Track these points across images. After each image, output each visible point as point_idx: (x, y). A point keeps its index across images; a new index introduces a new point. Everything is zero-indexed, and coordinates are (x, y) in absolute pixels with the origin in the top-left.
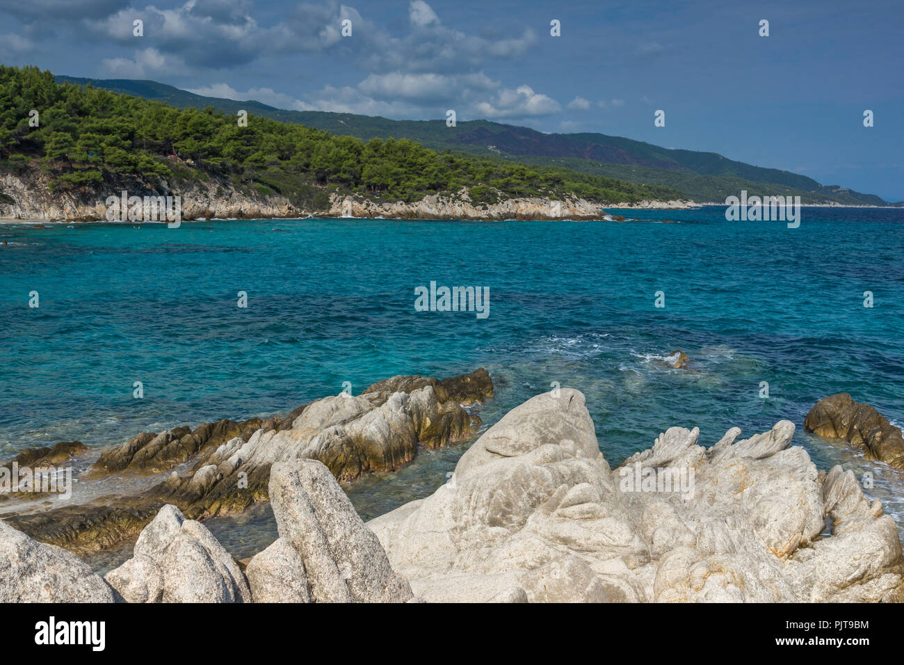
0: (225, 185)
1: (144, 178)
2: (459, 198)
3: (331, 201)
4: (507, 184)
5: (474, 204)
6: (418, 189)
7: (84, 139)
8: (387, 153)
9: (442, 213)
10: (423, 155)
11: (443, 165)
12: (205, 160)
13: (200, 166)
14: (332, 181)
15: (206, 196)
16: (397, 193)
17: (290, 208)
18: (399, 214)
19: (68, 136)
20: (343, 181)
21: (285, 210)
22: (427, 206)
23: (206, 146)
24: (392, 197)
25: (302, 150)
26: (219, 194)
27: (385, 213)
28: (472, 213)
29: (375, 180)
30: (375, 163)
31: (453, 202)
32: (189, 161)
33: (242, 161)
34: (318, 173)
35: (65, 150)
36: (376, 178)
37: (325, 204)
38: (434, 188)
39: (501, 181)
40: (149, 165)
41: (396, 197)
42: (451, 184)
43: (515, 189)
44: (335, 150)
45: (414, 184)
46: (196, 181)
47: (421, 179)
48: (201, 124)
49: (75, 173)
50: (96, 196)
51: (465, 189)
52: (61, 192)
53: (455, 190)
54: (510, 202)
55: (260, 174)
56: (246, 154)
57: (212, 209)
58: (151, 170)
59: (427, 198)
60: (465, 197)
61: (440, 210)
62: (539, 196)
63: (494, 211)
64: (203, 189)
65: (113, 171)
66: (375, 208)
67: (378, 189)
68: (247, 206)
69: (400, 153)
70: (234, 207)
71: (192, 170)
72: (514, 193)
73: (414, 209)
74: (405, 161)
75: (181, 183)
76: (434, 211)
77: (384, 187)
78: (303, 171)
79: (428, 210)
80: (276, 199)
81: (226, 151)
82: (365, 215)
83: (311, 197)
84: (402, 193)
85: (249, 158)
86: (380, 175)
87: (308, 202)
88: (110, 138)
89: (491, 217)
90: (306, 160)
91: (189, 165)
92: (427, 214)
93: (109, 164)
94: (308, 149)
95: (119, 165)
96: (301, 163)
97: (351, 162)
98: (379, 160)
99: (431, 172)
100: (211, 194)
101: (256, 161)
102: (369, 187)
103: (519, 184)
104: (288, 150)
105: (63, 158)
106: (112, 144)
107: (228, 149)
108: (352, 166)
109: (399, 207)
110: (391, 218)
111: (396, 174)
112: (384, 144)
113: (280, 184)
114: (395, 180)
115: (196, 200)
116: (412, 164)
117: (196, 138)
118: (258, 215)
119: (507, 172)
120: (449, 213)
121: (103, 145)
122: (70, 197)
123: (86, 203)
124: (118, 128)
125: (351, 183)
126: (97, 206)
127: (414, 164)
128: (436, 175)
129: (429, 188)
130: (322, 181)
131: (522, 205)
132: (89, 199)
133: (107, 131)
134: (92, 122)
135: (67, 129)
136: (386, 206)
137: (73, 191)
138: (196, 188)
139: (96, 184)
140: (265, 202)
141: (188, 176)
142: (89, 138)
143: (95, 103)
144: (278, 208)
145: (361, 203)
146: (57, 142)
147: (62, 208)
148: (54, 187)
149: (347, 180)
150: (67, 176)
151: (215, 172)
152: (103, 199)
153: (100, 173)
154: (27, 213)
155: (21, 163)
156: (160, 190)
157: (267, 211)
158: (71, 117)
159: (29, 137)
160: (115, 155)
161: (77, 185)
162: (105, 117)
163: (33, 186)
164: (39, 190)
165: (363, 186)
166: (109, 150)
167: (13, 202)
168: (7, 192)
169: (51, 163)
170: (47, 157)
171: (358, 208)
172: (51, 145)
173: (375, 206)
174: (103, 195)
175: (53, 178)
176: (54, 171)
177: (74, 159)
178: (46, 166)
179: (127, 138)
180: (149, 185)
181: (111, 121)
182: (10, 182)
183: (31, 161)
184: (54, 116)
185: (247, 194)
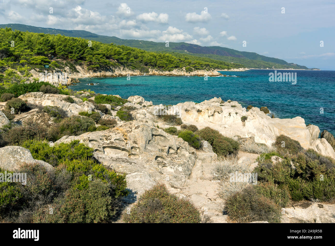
0: (124, 67)
1: (107, 66)
2: (183, 70)
3: (149, 71)
4: (195, 66)
5: (187, 72)
6: (172, 68)
7: (95, 57)
8: (163, 57)
9: (178, 74)
10: (173, 58)
11: (178, 61)
12: (120, 61)
13: (118, 62)
14: (149, 65)
15: (120, 70)
16: (166, 69)
17: (140, 73)
19: (92, 56)
20: (152, 65)
23: (120, 57)
24: (165, 70)
25: (140, 56)
26: (124, 69)
27: (163, 74)
28: (186, 74)
30: (160, 60)
31: (181, 71)
32: (116, 61)
33: (128, 60)
34: (145, 63)
35: (91, 60)
36: (161, 65)
37: (147, 72)
38: (176, 67)
39: (194, 65)
41: (166, 70)
42: (181, 66)
43: (197, 67)
44: (150, 57)
46: (118, 66)
47: (172, 65)
48: (119, 51)
49: (93, 65)
50: (97, 71)
51: (184, 68)
52: (90, 70)
53: (181, 68)
54: (196, 71)
55: (132, 64)
57: (122, 73)
58: (109, 64)
59: (174, 70)
60: (184, 70)
61: (178, 73)
62: (203, 69)
63: (193, 73)
64: (119, 68)
65: (101, 65)
66: (161, 73)
67: (161, 67)
68: (130, 73)
69: (167, 58)
70: (127, 73)
71: (117, 63)
72: (197, 68)
73: (171, 73)
74: (168, 60)
75: (114, 67)
76: (176, 74)
77: (162, 67)
78: (141, 62)
80: (136, 70)
82: (158, 75)
83: (144, 70)
84: (168, 69)
85: (130, 60)
86: (162, 64)
87: (143, 71)
88: (100, 56)
89: (191, 75)
90: (142, 59)
91: (116, 62)
92: (174, 75)
93: (100, 63)
94: (142, 56)
95: (103, 63)
96: (140, 60)
97: (154, 60)
98: (161, 60)
99: (175, 63)
100: (122, 69)
101: (132, 61)
102: (159, 67)
103: (198, 66)
104: (136, 56)
105: (91, 61)
106: (101, 58)
107: (125, 57)
108: (154, 61)
109: (167, 73)
110: (165, 76)
111: (166, 64)
112: (162, 55)
113: (136, 66)
116: (170, 61)
117: (118, 55)
118: (133, 75)
119: (195, 63)
120: (180, 74)
121: (99, 58)
122: (92, 71)
123: (95, 72)
124: (101, 53)
125: (154, 66)
126: (98, 73)
127: (171, 61)
128: (177, 64)
129: (175, 67)
130: (146, 65)
131: (199, 72)
133: (99, 54)
134: (95, 52)
135: (91, 54)
136: (164, 72)
138: (118, 68)
139: (97, 68)
140: (134, 71)
141: (116, 65)
142: (96, 56)
143: (94, 46)
144: (137, 73)
145: (157, 71)
146: (89, 58)
147: (90, 74)
148: (88, 68)
149: (153, 65)
150: (91, 66)
151: (122, 64)
152: (99, 71)
153: (99, 65)
154: (82, 75)
155: (80, 63)
156: (110, 69)
157: (135, 74)
158: (92, 51)
159: (82, 56)
160: (102, 60)
161: (93, 68)
162: (98, 50)
163: (83, 68)
164: (84, 69)
165: (157, 67)
166: (100, 59)
167: (79, 72)
168: (78, 70)
169: (87, 63)
170: (87, 61)
171: (157, 73)
172: (88, 58)
173: (161, 72)
174: (99, 70)
175: (88, 66)
176: (88, 65)
177: (93, 62)
178: (86, 63)
179: (104, 56)
180: (108, 68)
181: (100, 51)
182: (78, 67)
183: (83, 62)
184: (88, 51)
185: (130, 69)
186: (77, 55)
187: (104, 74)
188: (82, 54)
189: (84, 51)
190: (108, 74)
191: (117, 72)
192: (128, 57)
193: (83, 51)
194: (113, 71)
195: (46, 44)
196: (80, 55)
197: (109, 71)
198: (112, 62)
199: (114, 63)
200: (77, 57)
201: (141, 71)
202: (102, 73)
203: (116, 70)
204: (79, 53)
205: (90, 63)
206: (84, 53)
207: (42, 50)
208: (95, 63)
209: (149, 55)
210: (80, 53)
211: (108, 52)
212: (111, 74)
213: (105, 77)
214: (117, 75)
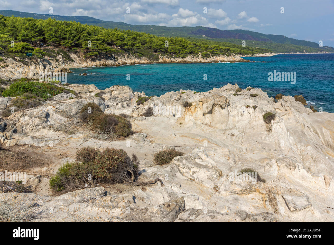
0: (129, 54)
1: (108, 53)
2: (198, 56)
3: (159, 58)
4: (213, 51)
5: (203, 58)
6: (186, 54)
8: (175, 42)
9: (194, 61)
10: (187, 43)
11: (193, 46)
12: (124, 47)
13: (122, 49)
14: (159, 52)
15: (124, 58)
17: (148, 61)
18: (180, 61)
20: (162, 52)
21: (146, 61)
22: (189, 59)
23: (124, 43)
24: (178, 56)
25: (149, 42)
26: (128, 57)
27: (176, 61)
28: (203, 61)
29: (172, 51)
30: (172, 46)
31: (197, 57)
32: (118, 47)
33: (133, 46)
34: (154, 49)
37: (158, 59)
38: (191, 53)
39: (211, 50)
40: (110, 50)
41: (179, 56)
42: (196, 52)
43: (216, 53)
44: (159, 42)
45: (185, 52)
46: (121, 53)
47: (186, 51)
48: (122, 36)
49: (91, 53)
50: (96, 59)
51: (200, 53)
52: (87, 58)
53: (197, 54)
54: (214, 57)
55: (139, 51)
56: (135, 44)
57: (126, 62)
58: (110, 51)
59: (189, 56)
60: (200, 56)
62: (223, 55)
63: (210, 60)
64: (123, 56)
65: (101, 52)
67: (173, 54)
68: (136, 60)
69: (179, 42)
70: (133, 61)
71: (120, 50)
72: (215, 54)
73: (185, 60)
74: (181, 45)
75: (117, 54)
76: (191, 60)
77: (175, 53)
78: (149, 49)
79: (189, 60)
80: (144, 58)
81: (129, 44)
82: (170, 62)
84: (181, 55)
85: (135, 46)
86: (174, 49)
87: (152, 58)
88: (99, 42)
89: (209, 62)
90: (150, 45)
91: (118, 48)
92: (189, 62)
93: (100, 50)
94: (150, 41)
95: (103, 50)
96: (149, 46)
98: (173, 45)
99: (190, 48)
100: (126, 57)
101: (137, 47)
102: (170, 53)
103: (217, 51)
104: (143, 42)
105: (88, 48)
106: (100, 44)
107: (130, 43)
108: (165, 47)
109: (180, 59)
110: (178, 63)
111: (178, 49)
112: (174, 40)
113: (143, 53)
114: (178, 51)
115: (122, 59)
117: (121, 41)
118: (139, 63)
119: (213, 47)
120: (196, 61)
121: (98, 44)
122: (89, 60)
123: (94, 61)
124: (100, 39)
126: (97, 62)
127: (184, 46)
128: (191, 49)
129: (189, 53)
130: (156, 51)
131: (218, 58)
132: (94, 60)
133: (97, 40)
134: (93, 37)
135: (88, 40)
136: (176, 59)
137: (90, 57)
138: (121, 56)
139: (96, 56)
140: (141, 59)
141: (119, 52)
142: (94, 42)
143: (92, 31)
144: (145, 60)
145: (169, 58)
146: (86, 44)
147: (87, 63)
148: (85, 57)
149: (164, 51)
150: (89, 54)
151: (126, 51)
152: (98, 60)
153: (98, 52)
154: (78, 65)
155: (75, 50)
156: (112, 57)
157: (142, 62)
158: (88, 36)
159: (77, 42)
160: (101, 47)
161: (91, 56)
162: (97, 36)
163: (79, 57)
164: (81, 58)
165: (169, 53)
166: (99, 46)
167: (74, 62)
168: (72, 59)
169: (84, 50)
170: (83, 48)
171: (168, 60)
172: (84, 45)
173: (173, 59)
174: (98, 58)
175: (84, 54)
176: (85, 52)
177: (90, 49)
178: (82, 51)
179: (103, 42)
180: (110, 55)
181: (98, 37)
182: (73, 56)
183: (78, 50)
184: (84, 36)
185: (135, 57)
186: (70, 42)
187: (105, 63)
188: (78, 40)
189: (80, 37)
190: (110, 62)
191: (120, 61)
192: (134, 43)
193: (78, 37)
194: (115, 59)
195: (33, 29)
196: (75, 42)
197: (111, 59)
198: (114, 48)
199: (117, 51)
200: (71, 44)
201: (149, 59)
202: (102, 62)
203: (119, 58)
204: (73, 39)
205: (86, 50)
206: (79, 39)
207: (27, 36)
208: (93, 50)
209: (158, 40)
210: (75, 39)
211: (109, 38)
212: (113, 63)
213: (106, 66)
214: (121, 63)
